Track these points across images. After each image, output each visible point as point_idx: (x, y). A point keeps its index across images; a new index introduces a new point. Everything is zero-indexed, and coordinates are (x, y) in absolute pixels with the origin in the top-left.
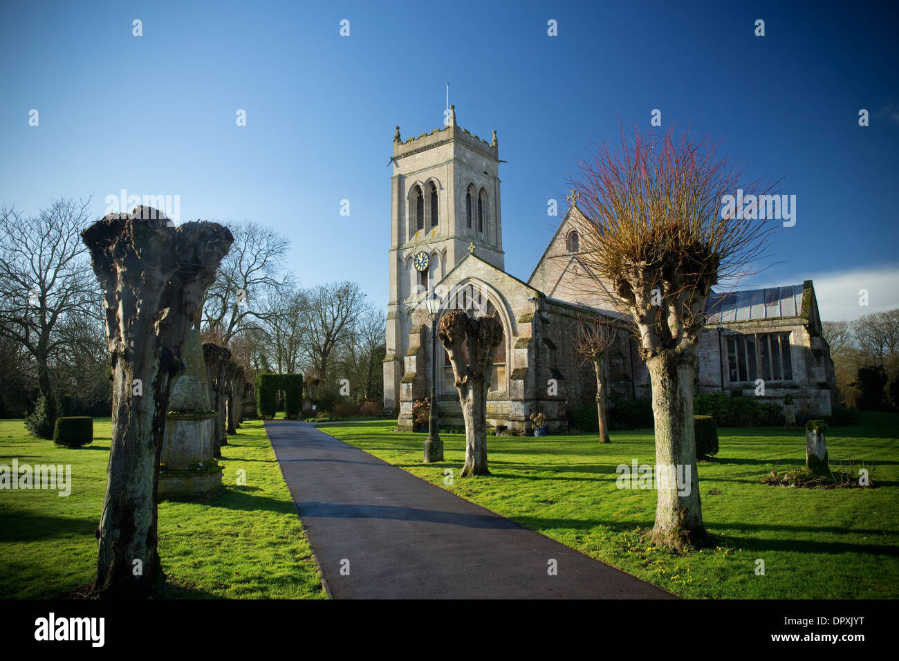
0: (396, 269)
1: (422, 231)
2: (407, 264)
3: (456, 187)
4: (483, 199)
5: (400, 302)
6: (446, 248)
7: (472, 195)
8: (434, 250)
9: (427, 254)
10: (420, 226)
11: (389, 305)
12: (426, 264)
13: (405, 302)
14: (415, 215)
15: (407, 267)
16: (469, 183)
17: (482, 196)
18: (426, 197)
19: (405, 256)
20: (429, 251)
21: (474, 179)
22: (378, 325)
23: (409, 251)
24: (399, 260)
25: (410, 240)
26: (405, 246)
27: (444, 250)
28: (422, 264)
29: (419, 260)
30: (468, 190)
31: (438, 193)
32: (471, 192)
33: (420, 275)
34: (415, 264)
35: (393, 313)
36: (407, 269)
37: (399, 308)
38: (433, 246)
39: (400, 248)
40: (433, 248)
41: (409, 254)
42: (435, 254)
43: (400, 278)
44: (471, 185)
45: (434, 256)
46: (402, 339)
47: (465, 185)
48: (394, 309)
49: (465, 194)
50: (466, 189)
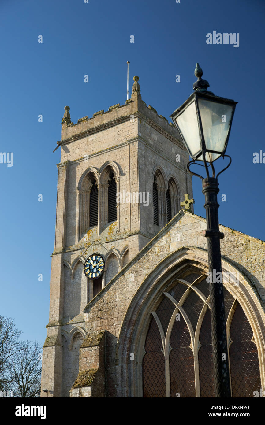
0: (59, 278)
1: (96, 229)
2: (75, 269)
3: (141, 172)
4: (172, 192)
5: (63, 321)
6: (127, 247)
7: (159, 185)
8: (111, 250)
9: (101, 256)
10: (93, 223)
11: (47, 327)
12: (100, 270)
13: (71, 322)
14: (86, 210)
15: (74, 275)
16: (156, 169)
17: (171, 188)
18: (101, 185)
19: (72, 261)
20: (104, 253)
21: (162, 166)
22: (32, 364)
23: (78, 253)
24: (64, 266)
25: (79, 240)
26: (73, 247)
27: (124, 250)
28: (95, 270)
29: (91, 265)
30: (155, 179)
31: (117, 181)
32: (158, 182)
33: (92, 284)
34: (85, 271)
35: (53, 338)
36: (74, 278)
37: (61, 330)
38: (109, 246)
39: (66, 250)
40: (109, 248)
41: (78, 258)
42: (112, 256)
43: (65, 289)
44: (159, 173)
45: (112, 259)
46: (64, 375)
47: (151, 170)
48: (54, 332)
49: (151, 181)
50: (152, 175)
